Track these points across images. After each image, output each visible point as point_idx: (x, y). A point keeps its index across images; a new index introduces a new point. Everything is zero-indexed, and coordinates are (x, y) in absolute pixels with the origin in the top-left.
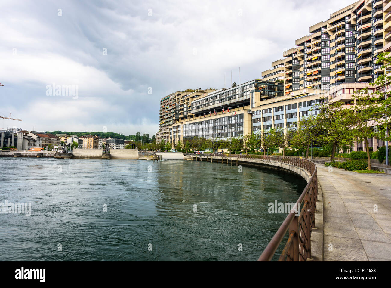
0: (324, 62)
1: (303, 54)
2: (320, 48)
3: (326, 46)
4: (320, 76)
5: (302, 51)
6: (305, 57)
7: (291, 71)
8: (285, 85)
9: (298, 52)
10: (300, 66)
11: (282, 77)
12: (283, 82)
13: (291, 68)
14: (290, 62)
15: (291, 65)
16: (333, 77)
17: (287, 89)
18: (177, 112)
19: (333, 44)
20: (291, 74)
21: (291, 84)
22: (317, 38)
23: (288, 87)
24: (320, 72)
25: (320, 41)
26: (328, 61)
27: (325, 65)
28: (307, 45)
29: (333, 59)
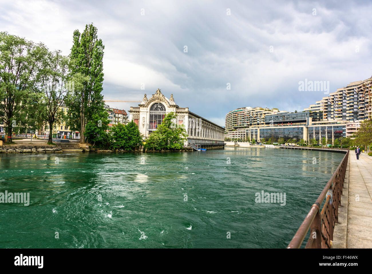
0: (344, 106)
1: (333, 100)
2: (342, 99)
3: (345, 99)
4: (342, 112)
5: (333, 99)
6: (335, 102)
7: (327, 107)
8: (324, 114)
9: (331, 99)
10: (332, 106)
11: (322, 109)
12: (322, 112)
13: (327, 106)
14: (327, 103)
15: (327, 104)
16: (348, 113)
17: (324, 116)
18: (251, 120)
19: (348, 99)
20: (327, 109)
21: (327, 113)
22: (340, 95)
23: (326, 115)
24: (342, 110)
25: (342, 96)
26: (346, 106)
27: (344, 108)
28: (336, 96)
29: (348, 105)
